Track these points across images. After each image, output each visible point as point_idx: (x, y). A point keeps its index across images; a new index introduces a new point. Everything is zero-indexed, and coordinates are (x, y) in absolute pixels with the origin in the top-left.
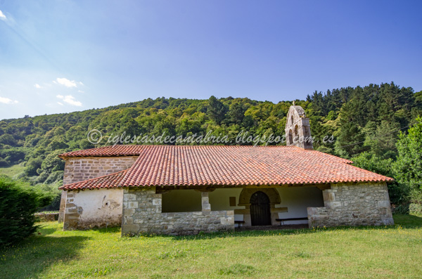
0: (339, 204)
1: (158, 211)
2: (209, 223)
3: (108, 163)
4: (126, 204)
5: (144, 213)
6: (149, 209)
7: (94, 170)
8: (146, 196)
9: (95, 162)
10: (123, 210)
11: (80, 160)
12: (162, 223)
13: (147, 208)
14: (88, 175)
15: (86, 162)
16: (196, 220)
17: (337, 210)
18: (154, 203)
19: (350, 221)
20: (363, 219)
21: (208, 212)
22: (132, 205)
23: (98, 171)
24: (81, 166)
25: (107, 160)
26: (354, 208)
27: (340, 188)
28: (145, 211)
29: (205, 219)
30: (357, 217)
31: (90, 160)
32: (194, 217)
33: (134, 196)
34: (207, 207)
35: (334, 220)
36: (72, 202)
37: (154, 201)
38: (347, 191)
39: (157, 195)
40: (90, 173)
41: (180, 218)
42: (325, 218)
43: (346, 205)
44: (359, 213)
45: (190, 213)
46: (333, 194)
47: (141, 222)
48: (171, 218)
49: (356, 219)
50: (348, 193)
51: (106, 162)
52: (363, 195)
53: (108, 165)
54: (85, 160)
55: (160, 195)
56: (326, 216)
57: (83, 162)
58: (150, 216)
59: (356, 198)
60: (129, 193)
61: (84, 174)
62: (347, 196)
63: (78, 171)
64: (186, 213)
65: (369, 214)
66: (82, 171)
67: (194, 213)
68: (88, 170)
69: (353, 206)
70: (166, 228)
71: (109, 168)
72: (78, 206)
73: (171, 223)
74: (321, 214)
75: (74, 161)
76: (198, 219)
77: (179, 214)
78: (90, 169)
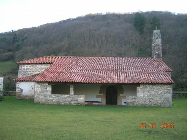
0: (142, 95)
1: (49, 93)
2: (72, 100)
3: (38, 67)
4: (35, 89)
5: (43, 94)
6: (45, 92)
7: (32, 71)
8: (44, 86)
9: (32, 67)
10: (35, 91)
11: (25, 66)
12: (51, 99)
13: (44, 91)
14: (29, 73)
15: (28, 67)
16: (66, 98)
17: (141, 98)
18: (47, 89)
19: (147, 104)
20: (154, 103)
21: (72, 95)
22: (38, 89)
23: (33, 72)
24: (25, 69)
25: (38, 66)
26: (150, 97)
27: (145, 86)
28: (44, 93)
29: (70, 98)
30: (151, 102)
31: (30, 65)
32: (65, 97)
33: (39, 86)
34: (72, 92)
35: (138, 103)
36: (18, 87)
37: (47, 88)
38: (148, 88)
39: (49, 86)
40: (30, 72)
41: (58, 97)
42: (133, 102)
43: (146, 95)
44: (153, 100)
45: (64, 95)
46: (140, 90)
47: (42, 97)
48: (55, 96)
49: (151, 103)
50: (148, 89)
51: (37, 67)
52: (157, 90)
53: (38, 68)
54: (27, 65)
55: (50, 86)
56: (134, 100)
57: (26, 67)
58: (45, 95)
59: (153, 92)
60: (37, 84)
61: (27, 73)
62: (148, 91)
63: (24, 71)
64: (62, 95)
65: (159, 101)
66: (26, 71)
67: (65, 95)
68: (29, 71)
69: (150, 96)
70: (53, 101)
71: (38, 70)
72: (21, 88)
73: (55, 99)
74: (131, 99)
75: (22, 66)
76: (67, 98)
77: (58, 95)
78: (30, 70)
